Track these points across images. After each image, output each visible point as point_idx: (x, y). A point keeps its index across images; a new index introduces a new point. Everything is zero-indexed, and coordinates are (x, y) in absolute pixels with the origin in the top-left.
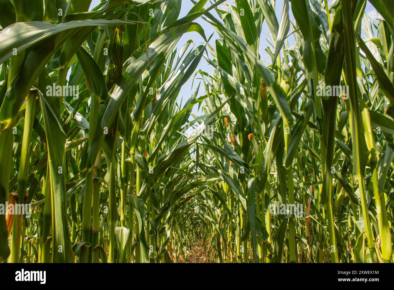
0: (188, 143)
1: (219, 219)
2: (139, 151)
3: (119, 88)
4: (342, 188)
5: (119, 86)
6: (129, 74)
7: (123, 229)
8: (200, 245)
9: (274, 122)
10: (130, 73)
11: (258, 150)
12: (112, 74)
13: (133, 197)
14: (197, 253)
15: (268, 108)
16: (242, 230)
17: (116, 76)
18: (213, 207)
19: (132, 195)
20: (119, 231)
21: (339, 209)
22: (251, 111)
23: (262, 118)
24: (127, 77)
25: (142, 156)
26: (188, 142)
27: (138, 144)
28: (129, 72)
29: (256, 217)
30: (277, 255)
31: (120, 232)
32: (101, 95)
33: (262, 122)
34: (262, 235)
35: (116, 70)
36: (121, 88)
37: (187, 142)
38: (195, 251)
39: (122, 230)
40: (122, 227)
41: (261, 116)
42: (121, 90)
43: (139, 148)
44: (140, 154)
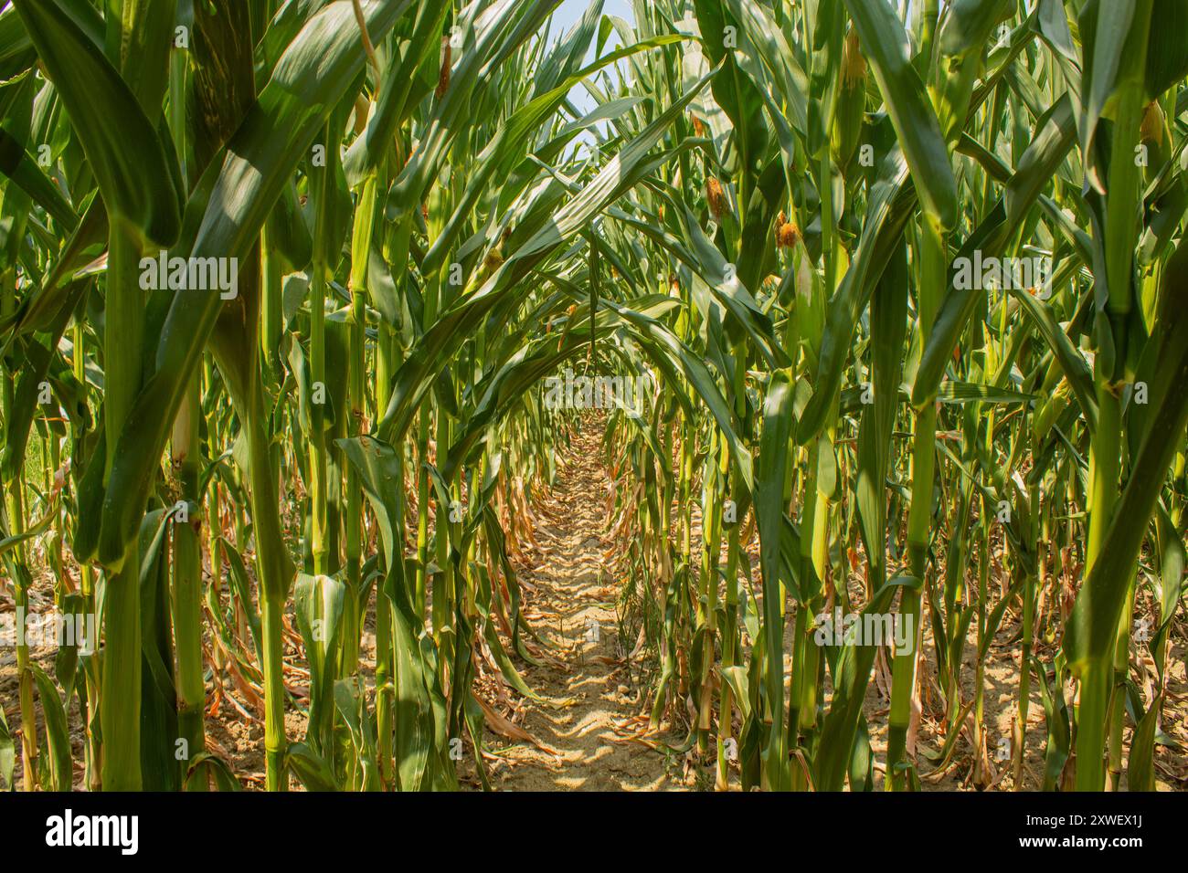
0: (559, 235)
1: (655, 399)
2: (385, 264)
3: (241, 163)
4: (1065, 378)
5: (240, 154)
6: (288, 89)
7: (320, 582)
8: (594, 427)
9: (879, 190)
10: (295, 82)
11: (810, 288)
12: (212, 91)
13: (361, 446)
14: (585, 455)
15: (864, 123)
16: (726, 477)
17: (227, 96)
18: (639, 360)
19: (357, 439)
20: (309, 592)
21: (1042, 440)
22: (797, 131)
23: (837, 162)
24: (277, 109)
25: (395, 281)
26: (561, 231)
27: (384, 238)
28: (292, 76)
29: (783, 517)
30: (849, 695)
31: (312, 595)
32: (148, 218)
33: (834, 174)
34: (797, 582)
35: (223, 75)
36: (253, 162)
37: (557, 229)
38: (580, 448)
39: (318, 588)
40: (317, 577)
41: (835, 154)
42: (254, 174)
43: (386, 253)
44: (388, 274)
